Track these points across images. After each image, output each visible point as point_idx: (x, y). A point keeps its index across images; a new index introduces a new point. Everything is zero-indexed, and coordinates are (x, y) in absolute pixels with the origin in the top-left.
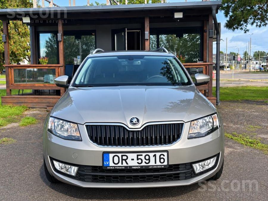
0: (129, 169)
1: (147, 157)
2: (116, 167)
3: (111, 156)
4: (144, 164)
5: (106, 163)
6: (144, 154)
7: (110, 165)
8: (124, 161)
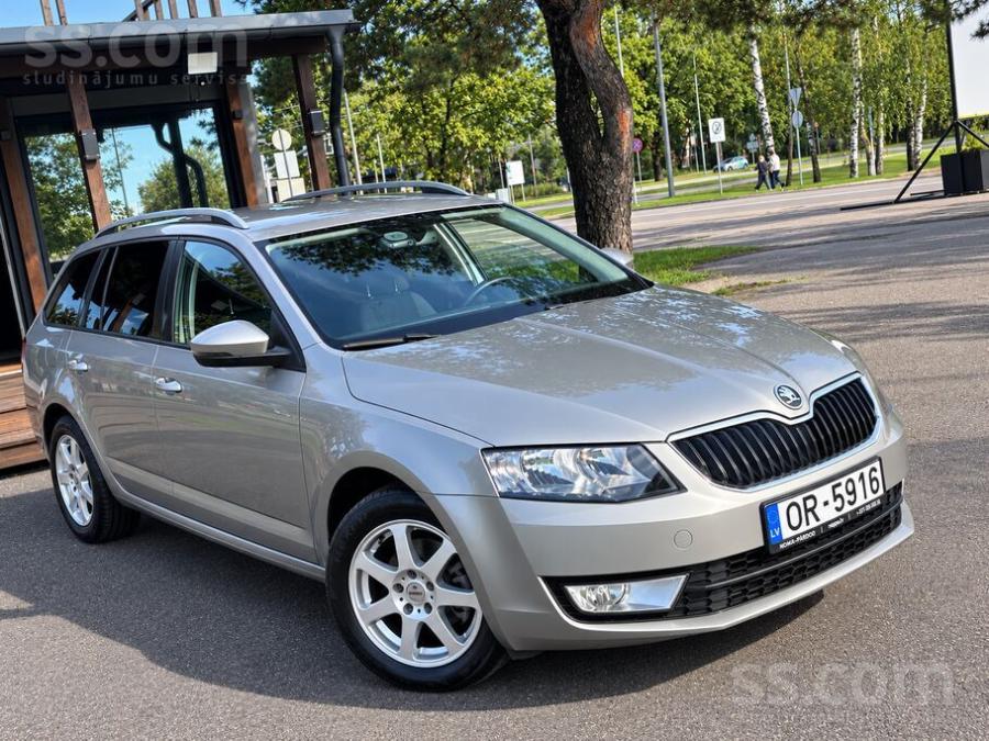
0: (825, 533)
1: (850, 488)
2: (798, 535)
3: (782, 507)
4: (848, 508)
5: (774, 533)
6: (843, 480)
7: (784, 537)
8: (810, 515)
